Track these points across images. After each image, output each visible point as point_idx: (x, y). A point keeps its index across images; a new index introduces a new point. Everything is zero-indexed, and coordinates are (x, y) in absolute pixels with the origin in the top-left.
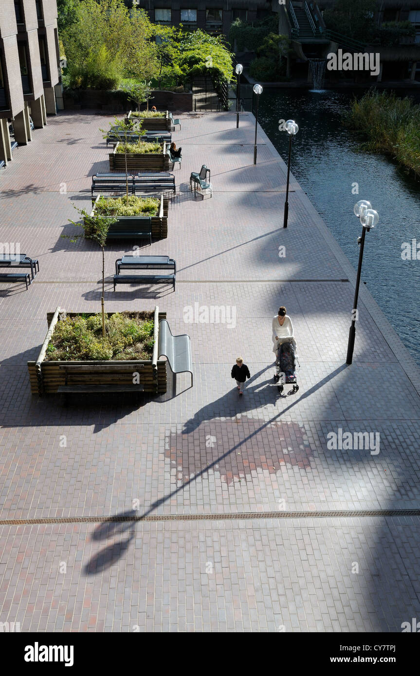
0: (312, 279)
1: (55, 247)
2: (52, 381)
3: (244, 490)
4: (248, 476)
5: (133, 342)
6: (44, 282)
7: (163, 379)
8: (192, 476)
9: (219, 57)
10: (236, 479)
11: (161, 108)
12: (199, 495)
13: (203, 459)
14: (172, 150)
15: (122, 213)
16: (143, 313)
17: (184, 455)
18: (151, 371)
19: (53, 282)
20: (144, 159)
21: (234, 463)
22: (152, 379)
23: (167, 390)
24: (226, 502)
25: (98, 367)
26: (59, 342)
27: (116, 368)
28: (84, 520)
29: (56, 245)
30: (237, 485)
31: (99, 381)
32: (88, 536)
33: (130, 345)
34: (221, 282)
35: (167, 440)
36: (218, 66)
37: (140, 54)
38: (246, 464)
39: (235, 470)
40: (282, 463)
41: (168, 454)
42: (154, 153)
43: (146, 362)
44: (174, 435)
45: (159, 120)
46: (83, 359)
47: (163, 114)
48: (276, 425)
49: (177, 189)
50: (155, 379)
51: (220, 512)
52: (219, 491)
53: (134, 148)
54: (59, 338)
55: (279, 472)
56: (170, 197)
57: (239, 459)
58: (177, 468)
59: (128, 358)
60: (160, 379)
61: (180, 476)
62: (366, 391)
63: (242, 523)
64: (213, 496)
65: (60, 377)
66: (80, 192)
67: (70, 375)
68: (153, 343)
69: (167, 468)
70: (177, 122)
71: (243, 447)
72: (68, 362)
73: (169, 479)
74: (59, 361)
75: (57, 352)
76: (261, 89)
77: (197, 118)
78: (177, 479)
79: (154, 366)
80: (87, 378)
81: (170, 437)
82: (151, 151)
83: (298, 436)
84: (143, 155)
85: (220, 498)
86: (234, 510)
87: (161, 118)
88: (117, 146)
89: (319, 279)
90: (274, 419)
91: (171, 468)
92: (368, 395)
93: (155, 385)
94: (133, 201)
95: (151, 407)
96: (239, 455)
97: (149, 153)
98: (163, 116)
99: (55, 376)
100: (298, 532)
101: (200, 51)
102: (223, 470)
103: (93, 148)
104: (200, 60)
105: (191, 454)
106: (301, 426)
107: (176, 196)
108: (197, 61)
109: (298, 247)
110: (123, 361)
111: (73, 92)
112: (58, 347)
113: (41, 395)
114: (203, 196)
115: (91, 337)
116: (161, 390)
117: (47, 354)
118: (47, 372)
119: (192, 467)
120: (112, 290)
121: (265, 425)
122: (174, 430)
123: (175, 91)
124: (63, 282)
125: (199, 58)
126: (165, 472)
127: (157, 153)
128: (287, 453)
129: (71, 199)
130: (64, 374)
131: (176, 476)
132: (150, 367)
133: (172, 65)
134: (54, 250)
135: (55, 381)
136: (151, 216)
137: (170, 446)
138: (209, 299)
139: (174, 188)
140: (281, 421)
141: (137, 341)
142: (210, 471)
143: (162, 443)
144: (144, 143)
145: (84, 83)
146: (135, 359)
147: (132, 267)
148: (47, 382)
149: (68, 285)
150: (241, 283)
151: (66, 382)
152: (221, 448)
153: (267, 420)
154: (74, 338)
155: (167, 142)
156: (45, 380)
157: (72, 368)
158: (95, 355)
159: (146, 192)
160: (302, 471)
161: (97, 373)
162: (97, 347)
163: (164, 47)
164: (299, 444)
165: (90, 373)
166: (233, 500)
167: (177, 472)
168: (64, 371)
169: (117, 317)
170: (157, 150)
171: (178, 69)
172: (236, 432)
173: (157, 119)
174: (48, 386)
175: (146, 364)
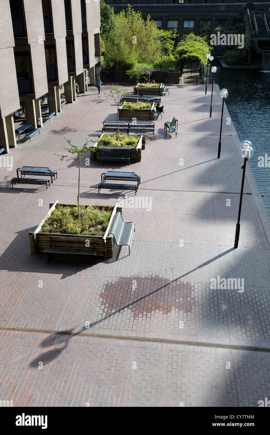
0: (227, 192)
1: (71, 164)
2: (43, 245)
3: (144, 322)
4: (149, 314)
5: (96, 225)
6: (58, 185)
7: (110, 249)
8: (113, 311)
9: (200, 49)
10: (140, 315)
11: (158, 82)
12: (115, 323)
13: (123, 301)
14: (157, 108)
15: (113, 145)
16: (107, 207)
17: (112, 297)
18: (102, 243)
19: (64, 186)
20: (139, 112)
21: (142, 305)
22: (102, 248)
23: (113, 255)
24: (130, 329)
25: (70, 238)
26: (51, 221)
27: (81, 240)
28: (39, 331)
29: (72, 163)
30: (140, 319)
31: (71, 247)
32: (39, 341)
33: (93, 226)
34: (168, 190)
35: (105, 287)
36: (198, 55)
37: (149, 48)
38: (150, 307)
39: (141, 309)
40: (173, 308)
41: (102, 296)
42: (145, 109)
43: (99, 237)
44: (110, 284)
45: (156, 89)
46: (62, 233)
47: (158, 85)
48: (176, 283)
49: (156, 132)
50: (104, 248)
51: (124, 335)
52: (128, 321)
53: (133, 106)
54: (52, 219)
55: (169, 314)
56: (150, 137)
57: (146, 303)
58: (105, 305)
59: (90, 234)
60: (108, 249)
61: (106, 310)
62: (242, 266)
63: (136, 343)
64: (122, 325)
65: (47, 243)
66: (96, 132)
67: (53, 242)
68: (107, 226)
69: (100, 304)
70: (167, 90)
71: (151, 296)
72: (52, 234)
73: (98, 311)
74: (48, 233)
75: (48, 228)
76: (216, 70)
77: (181, 88)
78: (104, 312)
79: (104, 240)
80: (63, 244)
81: (107, 285)
82: (144, 107)
83: (189, 291)
84: (138, 110)
85: (126, 327)
86: (134, 335)
87: (157, 87)
88: (124, 104)
89: (232, 192)
90: (176, 280)
91: (102, 304)
92: (243, 269)
93: (104, 252)
94: (123, 138)
95: (101, 266)
96: (147, 300)
97: (143, 109)
98: (158, 86)
99: (45, 242)
100: (171, 353)
101: (188, 46)
102: (134, 309)
103: (111, 105)
104: (187, 51)
105: (117, 297)
106: (192, 285)
107: (154, 136)
108: (185, 52)
109: (223, 171)
110: (86, 236)
111: (106, 72)
112: (50, 224)
113: (35, 253)
114: (171, 136)
115: (71, 219)
116: (109, 256)
117: (42, 229)
118: (40, 239)
119: (115, 305)
120: (98, 192)
121: (169, 284)
122: (110, 281)
123: (170, 71)
124: (70, 186)
125: (186, 50)
126: (97, 306)
127: (147, 109)
128: (178, 302)
129: (89, 136)
130: (49, 241)
131: (103, 310)
132: (101, 240)
133: (169, 55)
134: (70, 166)
135: (45, 245)
136: (131, 147)
137: (105, 291)
138: (156, 201)
139: (153, 131)
140: (180, 281)
141: (99, 224)
142: (126, 309)
143: (101, 288)
144: (141, 103)
145: (114, 66)
146: (94, 235)
147: (114, 178)
148: (40, 246)
149: (72, 187)
150: (179, 192)
151: (51, 246)
152: (136, 295)
153: (171, 279)
154: (60, 220)
155: (156, 102)
156: (39, 244)
157: (54, 237)
158: (69, 231)
159: (137, 133)
160: (185, 315)
161: (70, 242)
162: (72, 226)
163: (165, 43)
164: (187, 297)
165: (66, 242)
166: (134, 329)
167: (105, 307)
168: (49, 239)
169: (90, 208)
170: (148, 107)
171: (172, 58)
172: (149, 285)
173: (154, 88)
174: (40, 248)
175: (99, 238)
